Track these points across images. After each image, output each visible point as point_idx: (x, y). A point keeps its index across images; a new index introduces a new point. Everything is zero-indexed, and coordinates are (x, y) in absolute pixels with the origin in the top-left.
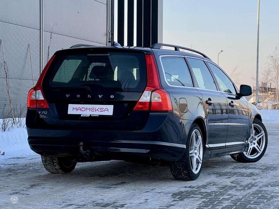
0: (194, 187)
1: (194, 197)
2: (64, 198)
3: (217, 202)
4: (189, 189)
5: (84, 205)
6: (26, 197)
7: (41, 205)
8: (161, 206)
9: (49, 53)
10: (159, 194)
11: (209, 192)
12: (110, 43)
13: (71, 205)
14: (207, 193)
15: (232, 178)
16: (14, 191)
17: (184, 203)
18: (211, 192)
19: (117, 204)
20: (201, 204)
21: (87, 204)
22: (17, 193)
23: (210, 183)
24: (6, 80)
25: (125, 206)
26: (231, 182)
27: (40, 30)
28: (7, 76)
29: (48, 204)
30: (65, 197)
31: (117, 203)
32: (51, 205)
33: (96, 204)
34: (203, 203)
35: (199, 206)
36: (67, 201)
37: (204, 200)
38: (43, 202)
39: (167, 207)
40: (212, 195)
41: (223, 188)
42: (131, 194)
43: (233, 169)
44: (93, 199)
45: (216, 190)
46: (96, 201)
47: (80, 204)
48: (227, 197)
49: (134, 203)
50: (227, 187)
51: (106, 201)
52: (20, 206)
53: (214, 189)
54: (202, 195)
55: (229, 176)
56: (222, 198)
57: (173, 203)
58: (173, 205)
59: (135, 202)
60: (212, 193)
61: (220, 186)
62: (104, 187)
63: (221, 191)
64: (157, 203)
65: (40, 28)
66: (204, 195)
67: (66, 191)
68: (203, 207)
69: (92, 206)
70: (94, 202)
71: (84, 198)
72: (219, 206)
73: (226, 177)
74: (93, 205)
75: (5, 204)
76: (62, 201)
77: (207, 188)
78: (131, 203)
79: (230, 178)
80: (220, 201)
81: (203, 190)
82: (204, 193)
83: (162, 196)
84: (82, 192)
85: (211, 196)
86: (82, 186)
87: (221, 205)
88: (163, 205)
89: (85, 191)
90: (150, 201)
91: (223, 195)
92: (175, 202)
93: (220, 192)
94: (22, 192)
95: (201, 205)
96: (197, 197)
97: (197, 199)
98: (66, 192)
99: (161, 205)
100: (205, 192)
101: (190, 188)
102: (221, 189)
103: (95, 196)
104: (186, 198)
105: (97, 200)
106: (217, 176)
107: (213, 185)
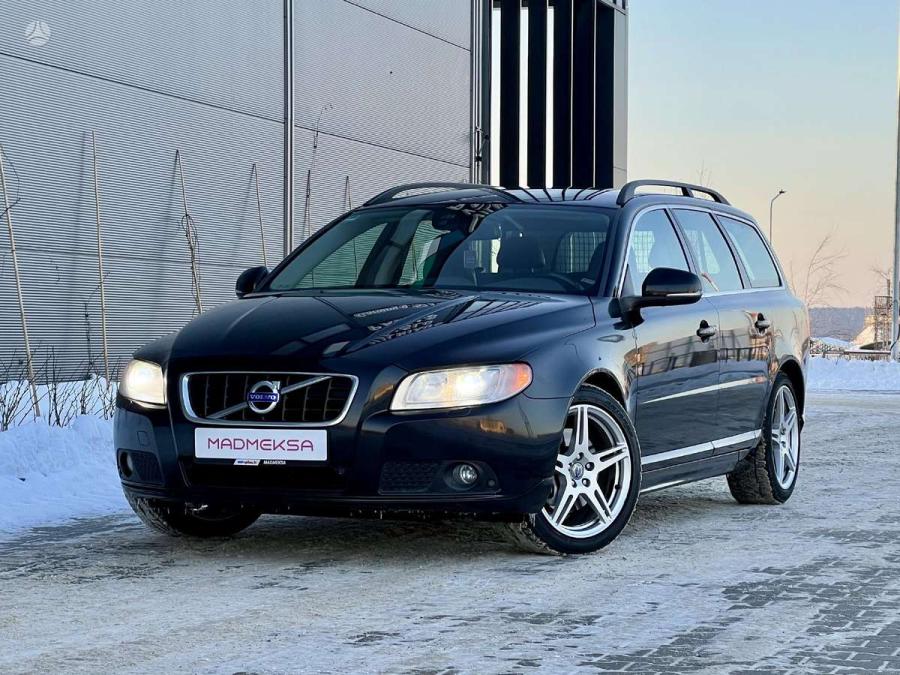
0: (780, 572)
1: (791, 599)
2: (412, 599)
3: (864, 612)
4: (767, 576)
5: (478, 619)
6: (300, 596)
7: (353, 616)
8: (703, 622)
9: (308, 190)
10: (685, 588)
11: (831, 584)
12: (480, 163)
13: (441, 617)
14: (827, 586)
15: (885, 547)
16: (261, 580)
17: (767, 612)
18: (837, 583)
19: (574, 616)
20: (817, 616)
21: (483, 614)
22: (271, 585)
23: (827, 561)
24: (192, 268)
25: (596, 621)
26: (886, 559)
27: (285, 123)
28: (193, 256)
29: (371, 615)
30: (413, 596)
31: (572, 614)
32: (379, 616)
33: (510, 614)
34: (823, 615)
35: (815, 623)
36: (425, 607)
37: (823, 605)
38: (354, 609)
39: (722, 624)
40: (844, 594)
41: (866, 574)
42: (606, 589)
43: (878, 521)
44: (499, 603)
45: (850, 580)
46: (509, 608)
47: (466, 614)
48: (890, 599)
49: (621, 613)
50: (881, 572)
51: (537, 608)
52: (295, 619)
53: (843, 576)
54: (813, 592)
55: (874, 543)
56: (874, 601)
57: (736, 613)
58: (738, 620)
59: (621, 610)
60: (842, 588)
61: (856, 568)
62: (515, 570)
63: (866, 581)
64: (686, 612)
65: (286, 118)
66: (819, 592)
67: (413, 579)
68: (826, 624)
69: (501, 622)
70: (503, 609)
71: (471, 600)
72: (874, 622)
73: (865, 544)
74: (502, 618)
75: (248, 614)
76: (409, 608)
77: (819, 572)
78: (611, 614)
79: (879, 546)
80: (870, 608)
81: (810, 579)
82: (814, 586)
83: (696, 595)
84: (461, 582)
85: (839, 594)
86: (454, 567)
87: (880, 621)
88: (708, 619)
89: (468, 581)
90: (667, 609)
91: (875, 593)
92: (742, 611)
93: (862, 584)
94: (286, 583)
95: (819, 619)
96: (801, 598)
97: (800, 603)
98: (414, 584)
99: (703, 620)
100: (820, 586)
101: (770, 573)
102: (864, 578)
103: (499, 595)
104: (768, 599)
105: (511, 605)
106: (840, 541)
107: (836, 565)
